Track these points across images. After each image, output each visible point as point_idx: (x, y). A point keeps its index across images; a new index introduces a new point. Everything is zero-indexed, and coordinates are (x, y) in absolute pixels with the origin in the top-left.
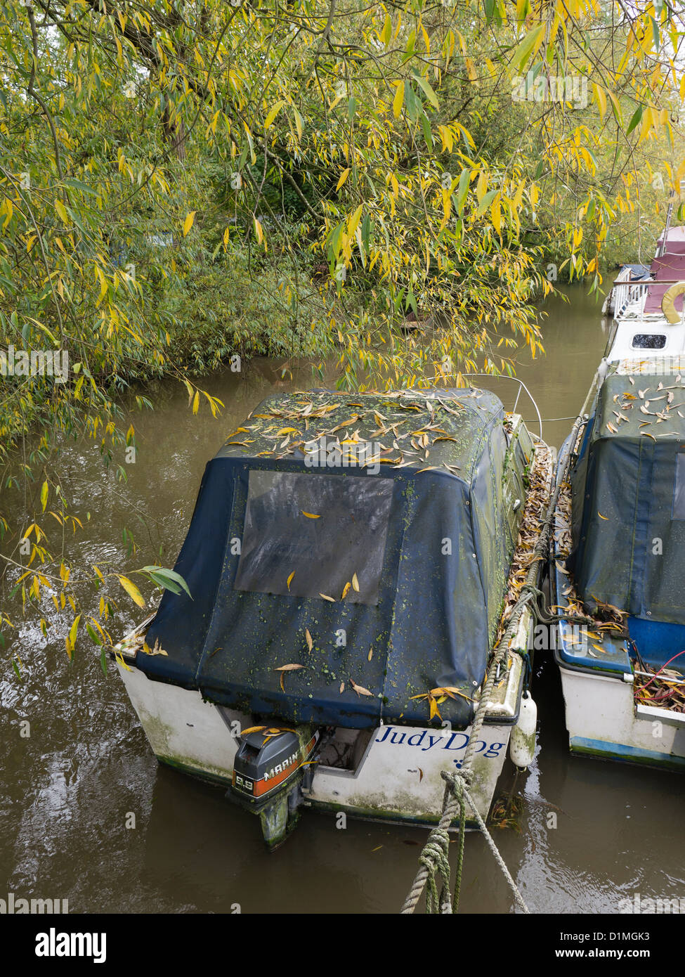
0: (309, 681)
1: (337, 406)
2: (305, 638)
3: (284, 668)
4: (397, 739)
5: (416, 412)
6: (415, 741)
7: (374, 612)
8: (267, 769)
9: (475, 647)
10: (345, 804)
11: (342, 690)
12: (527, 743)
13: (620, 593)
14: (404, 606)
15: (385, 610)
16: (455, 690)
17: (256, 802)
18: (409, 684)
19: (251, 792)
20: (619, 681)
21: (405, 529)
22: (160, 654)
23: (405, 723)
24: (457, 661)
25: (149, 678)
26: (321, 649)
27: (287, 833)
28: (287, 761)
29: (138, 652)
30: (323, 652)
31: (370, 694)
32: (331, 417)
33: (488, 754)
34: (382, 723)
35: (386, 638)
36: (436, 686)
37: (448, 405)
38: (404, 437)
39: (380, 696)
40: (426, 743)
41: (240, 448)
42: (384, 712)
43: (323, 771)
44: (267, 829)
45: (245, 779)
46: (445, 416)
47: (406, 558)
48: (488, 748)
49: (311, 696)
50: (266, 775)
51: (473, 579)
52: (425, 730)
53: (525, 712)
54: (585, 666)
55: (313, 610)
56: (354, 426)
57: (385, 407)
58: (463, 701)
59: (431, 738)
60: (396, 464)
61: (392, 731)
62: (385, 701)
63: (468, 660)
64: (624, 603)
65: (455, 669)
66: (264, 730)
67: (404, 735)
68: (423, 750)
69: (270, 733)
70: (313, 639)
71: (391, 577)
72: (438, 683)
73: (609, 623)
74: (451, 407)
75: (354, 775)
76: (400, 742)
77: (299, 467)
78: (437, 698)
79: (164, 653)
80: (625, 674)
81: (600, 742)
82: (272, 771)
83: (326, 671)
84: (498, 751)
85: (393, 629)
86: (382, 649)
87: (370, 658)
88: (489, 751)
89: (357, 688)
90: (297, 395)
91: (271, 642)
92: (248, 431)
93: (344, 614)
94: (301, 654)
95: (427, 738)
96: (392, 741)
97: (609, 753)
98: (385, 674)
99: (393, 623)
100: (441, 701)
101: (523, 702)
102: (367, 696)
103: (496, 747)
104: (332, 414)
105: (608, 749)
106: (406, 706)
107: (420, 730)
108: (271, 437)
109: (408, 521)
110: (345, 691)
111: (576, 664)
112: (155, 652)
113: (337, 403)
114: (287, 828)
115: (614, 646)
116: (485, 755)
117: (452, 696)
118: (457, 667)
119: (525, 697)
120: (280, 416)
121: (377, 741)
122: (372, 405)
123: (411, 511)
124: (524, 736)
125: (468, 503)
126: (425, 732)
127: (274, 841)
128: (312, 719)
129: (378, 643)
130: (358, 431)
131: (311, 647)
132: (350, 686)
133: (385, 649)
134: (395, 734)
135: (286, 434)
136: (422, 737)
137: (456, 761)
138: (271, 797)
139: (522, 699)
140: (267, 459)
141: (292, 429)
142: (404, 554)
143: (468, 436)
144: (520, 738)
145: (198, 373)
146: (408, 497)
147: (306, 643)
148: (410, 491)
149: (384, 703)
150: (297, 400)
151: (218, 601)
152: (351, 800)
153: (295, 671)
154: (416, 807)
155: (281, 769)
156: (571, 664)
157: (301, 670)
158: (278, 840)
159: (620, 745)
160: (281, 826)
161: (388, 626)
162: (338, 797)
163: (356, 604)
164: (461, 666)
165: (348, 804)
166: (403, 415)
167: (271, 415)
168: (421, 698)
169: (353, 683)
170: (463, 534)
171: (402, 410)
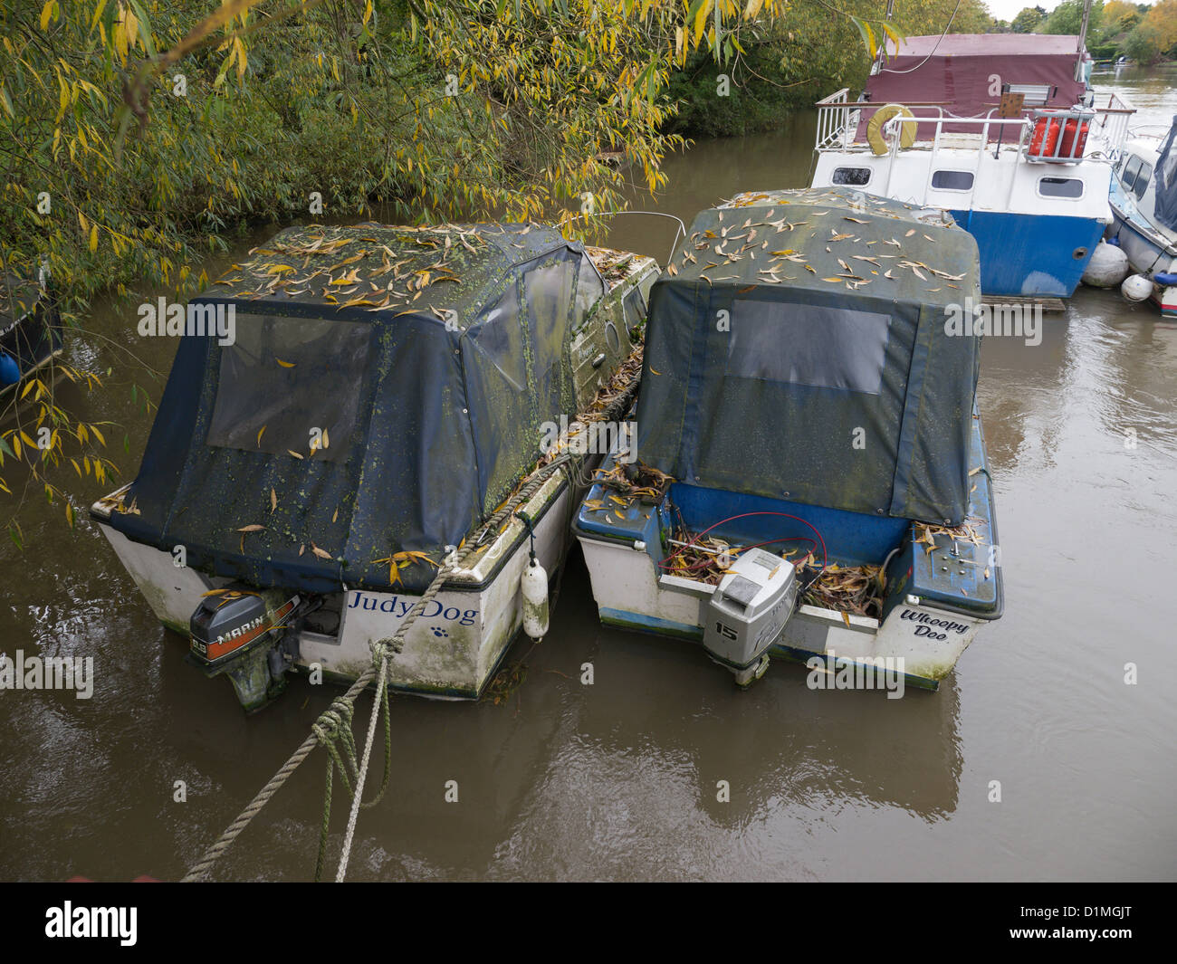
0: (269, 543)
1: (349, 240)
2: (270, 498)
3: (246, 529)
4: (370, 605)
5: (433, 248)
6: (388, 606)
7: (343, 470)
8: (221, 633)
9: (453, 511)
10: (335, 671)
11: (301, 553)
12: (536, 613)
13: (668, 456)
14: (375, 464)
15: (354, 468)
16: (420, 554)
17: (211, 665)
18: (374, 547)
19: (205, 655)
20: (631, 548)
21: (380, 380)
22: (133, 514)
23: (371, 588)
24: (427, 524)
25: (129, 538)
26: (284, 509)
27: (269, 699)
28: (248, 625)
29: (112, 511)
30: (286, 512)
31: (330, 557)
32: (337, 254)
33: (464, 622)
34: (345, 588)
35: (353, 498)
36: (401, 550)
37: (469, 241)
38: (403, 276)
39: (340, 559)
40: (398, 609)
41: (222, 288)
42: (343, 576)
43: (307, 637)
44: (241, 694)
45: (200, 642)
46: (461, 254)
47: (379, 411)
48: (462, 616)
49: (269, 558)
50: (221, 639)
51: (461, 437)
52: (395, 595)
53: (530, 581)
54: (598, 533)
55: (280, 467)
56: (355, 265)
57: (400, 242)
58: (427, 565)
59: (403, 604)
60: (376, 307)
61: (362, 596)
62: (345, 564)
63: (443, 524)
64: (671, 467)
65: (422, 531)
66: (222, 594)
67: (375, 601)
68: (398, 616)
69: (230, 596)
70: (278, 498)
71: (362, 433)
72: (403, 546)
73: (645, 489)
74: (471, 243)
75: (337, 642)
76: (373, 608)
77: (274, 309)
78: (399, 563)
79: (137, 512)
80: (636, 542)
81: (628, 613)
82: (228, 635)
83: (288, 533)
84: (473, 619)
85: (360, 488)
86: (347, 510)
87: (334, 520)
88: (464, 619)
89: (317, 550)
90: (313, 229)
91: (236, 501)
92: (240, 269)
93: (311, 472)
94: (264, 515)
95: (398, 604)
96: (365, 607)
97: (639, 625)
98: (347, 536)
99: (361, 482)
100: (402, 566)
101: (530, 570)
102: (326, 559)
103: (470, 614)
104: (339, 250)
105: (637, 621)
106: (366, 570)
107: (390, 596)
108: (262, 276)
109: (383, 371)
110: (303, 554)
111: (589, 531)
112: (130, 511)
113: (351, 237)
114: (267, 694)
115: (639, 513)
116: (461, 623)
117: (415, 561)
118: (426, 531)
119: (533, 565)
120: (283, 252)
121: (350, 606)
122: (387, 240)
123: (388, 360)
124: (533, 606)
125: (457, 352)
126: (395, 598)
127: (249, 706)
128: (273, 583)
129: (344, 504)
130: (357, 270)
131: (274, 506)
132: (309, 548)
133: (350, 509)
134: (366, 600)
135: (277, 273)
136: (394, 603)
137: (433, 629)
138: (227, 661)
139: (529, 567)
140: (245, 300)
141: (287, 267)
142: (376, 408)
143: (481, 277)
144: (528, 608)
145: (339, 212)
146: (384, 344)
147: (270, 503)
148: (387, 337)
149: (343, 567)
150: (311, 235)
151: (191, 457)
152: (339, 667)
153: (256, 533)
154: (405, 676)
155: (239, 633)
156: (584, 531)
157: (262, 531)
158: (256, 705)
159: (649, 617)
160: (259, 691)
161: (355, 486)
162: (327, 664)
163: (325, 462)
164: (432, 530)
165: (338, 671)
166: (416, 252)
167: (275, 250)
168: (384, 562)
169: (314, 546)
170: (451, 387)
171: (417, 246)
